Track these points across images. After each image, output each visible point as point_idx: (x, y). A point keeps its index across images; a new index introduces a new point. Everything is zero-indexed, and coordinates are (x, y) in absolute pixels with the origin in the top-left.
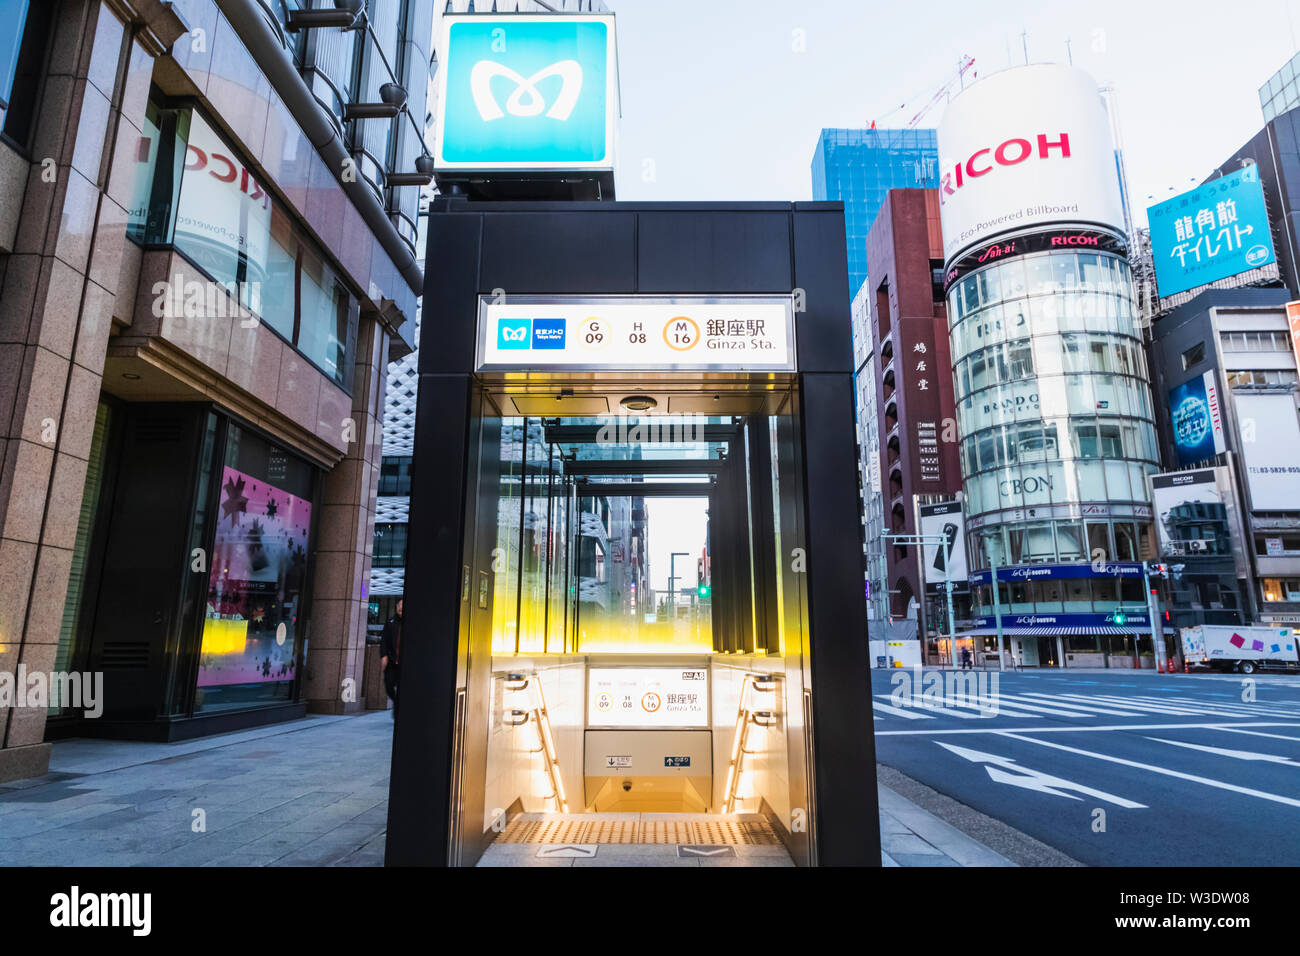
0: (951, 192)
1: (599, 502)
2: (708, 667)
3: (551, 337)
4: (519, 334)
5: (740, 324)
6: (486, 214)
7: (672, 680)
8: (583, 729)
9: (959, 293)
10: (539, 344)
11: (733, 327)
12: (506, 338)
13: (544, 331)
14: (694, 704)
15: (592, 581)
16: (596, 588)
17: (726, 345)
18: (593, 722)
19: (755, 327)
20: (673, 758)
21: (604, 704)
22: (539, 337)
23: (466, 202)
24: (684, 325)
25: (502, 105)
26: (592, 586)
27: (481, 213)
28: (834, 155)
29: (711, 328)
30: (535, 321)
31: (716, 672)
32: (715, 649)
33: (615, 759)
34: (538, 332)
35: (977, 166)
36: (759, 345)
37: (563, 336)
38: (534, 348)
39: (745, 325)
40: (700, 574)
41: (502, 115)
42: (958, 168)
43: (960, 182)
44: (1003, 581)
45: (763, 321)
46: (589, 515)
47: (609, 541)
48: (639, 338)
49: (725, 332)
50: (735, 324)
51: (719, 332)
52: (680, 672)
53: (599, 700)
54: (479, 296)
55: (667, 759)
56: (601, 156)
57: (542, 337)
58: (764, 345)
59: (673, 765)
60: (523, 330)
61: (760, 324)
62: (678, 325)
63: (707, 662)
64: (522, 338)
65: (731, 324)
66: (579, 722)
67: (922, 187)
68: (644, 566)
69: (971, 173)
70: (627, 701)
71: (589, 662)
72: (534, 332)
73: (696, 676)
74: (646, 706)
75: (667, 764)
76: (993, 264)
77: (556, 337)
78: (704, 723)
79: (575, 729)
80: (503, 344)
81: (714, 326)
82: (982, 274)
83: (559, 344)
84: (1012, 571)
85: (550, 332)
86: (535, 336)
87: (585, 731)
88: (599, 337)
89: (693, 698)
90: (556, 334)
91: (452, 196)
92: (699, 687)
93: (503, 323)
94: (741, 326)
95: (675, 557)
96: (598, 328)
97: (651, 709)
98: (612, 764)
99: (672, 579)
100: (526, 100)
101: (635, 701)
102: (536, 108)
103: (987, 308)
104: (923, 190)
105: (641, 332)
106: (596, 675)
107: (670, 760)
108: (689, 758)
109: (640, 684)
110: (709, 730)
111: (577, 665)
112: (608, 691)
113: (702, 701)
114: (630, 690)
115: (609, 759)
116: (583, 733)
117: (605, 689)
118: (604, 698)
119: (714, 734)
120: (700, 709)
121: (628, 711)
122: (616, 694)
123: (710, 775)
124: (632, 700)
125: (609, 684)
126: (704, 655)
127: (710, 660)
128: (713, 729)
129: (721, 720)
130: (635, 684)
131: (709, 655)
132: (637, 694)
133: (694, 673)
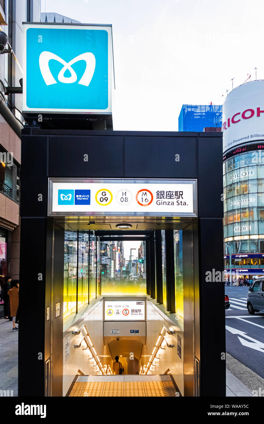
0: (226, 129)
2: (145, 300)
3: (84, 199)
4: (68, 197)
5: (171, 193)
6: (50, 136)
7: (133, 305)
9: (226, 165)
10: (78, 202)
11: (168, 194)
12: (62, 199)
13: (80, 196)
14: (140, 313)
15: (106, 257)
17: (165, 203)
18: (106, 319)
19: (179, 195)
20: (133, 330)
21: (110, 313)
22: (78, 199)
23: (40, 129)
24: (146, 193)
25: (56, 77)
26: (106, 259)
27: (47, 136)
28: (186, 115)
29: (158, 195)
30: (76, 191)
31: (147, 302)
32: (147, 294)
33: (114, 331)
34: (77, 196)
35: (235, 120)
36: (180, 203)
37: (89, 198)
38: (75, 204)
39: (174, 194)
40: (139, 253)
41: (56, 82)
42: (229, 120)
43: (229, 126)
44: (233, 259)
45: (182, 192)
47: (111, 245)
48: (125, 199)
49: (165, 197)
50: (170, 193)
51: (162, 197)
52: (135, 302)
53: (108, 312)
54: (49, 178)
55: (131, 330)
56: (106, 107)
57: (79, 199)
58: (182, 203)
59: (133, 332)
60: (70, 195)
61: (181, 193)
62: (143, 193)
63: (145, 299)
64: (70, 199)
65: (168, 193)
66: (100, 318)
67: (216, 127)
69: (234, 122)
70: (118, 312)
71: (105, 299)
72: (75, 196)
74: (124, 313)
75: (131, 332)
76: (238, 155)
77: (86, 199)
78: (144, 319)
79: (100, 321)
80: (60, 202)
81: (160, 194)
82: (234, 158)
83: (88, 202)
84: (235, 255)
85: (83, 196)
86: (76, 198)
87: (104, 322)
88: (106, 199)
89: (140, 311)
90: (86, 197)
91: (33, 126)
92: (142, 307)
93: (60, 192)
94: (172, 194)
95: (132, 250)
96: (105, 194)
97: (126, 314)
99: (131, 256)
100: (67, 74)
101: (121, 312)
102: (73, 79)
103: (234, 170)
104: (216, 128)
105: (126, 197)
106: (107, 303)
107: (132, 331)
108: (138, 330)
109: (122, 306)
110: (145, 321)
111: (101, 300)
112: (111, 309)
113: (143, 312)
114: (119, 308)
115: (112, 331)
116: (103, 322)
117: (110, 308)
118: (110, 311)
119: (147, 322)
120: (142, 314)
121: (118, 315)
122: (114, 310)
123: (145, 336)
124: (119, 311)
125: (112, 306)
126: (144, 296)
127: (146, 298)
128: (147, 321)
129: (149, 318)
130: (120, 306)
131: (145, 296)
132: (121, 310)
133: (140, 303)
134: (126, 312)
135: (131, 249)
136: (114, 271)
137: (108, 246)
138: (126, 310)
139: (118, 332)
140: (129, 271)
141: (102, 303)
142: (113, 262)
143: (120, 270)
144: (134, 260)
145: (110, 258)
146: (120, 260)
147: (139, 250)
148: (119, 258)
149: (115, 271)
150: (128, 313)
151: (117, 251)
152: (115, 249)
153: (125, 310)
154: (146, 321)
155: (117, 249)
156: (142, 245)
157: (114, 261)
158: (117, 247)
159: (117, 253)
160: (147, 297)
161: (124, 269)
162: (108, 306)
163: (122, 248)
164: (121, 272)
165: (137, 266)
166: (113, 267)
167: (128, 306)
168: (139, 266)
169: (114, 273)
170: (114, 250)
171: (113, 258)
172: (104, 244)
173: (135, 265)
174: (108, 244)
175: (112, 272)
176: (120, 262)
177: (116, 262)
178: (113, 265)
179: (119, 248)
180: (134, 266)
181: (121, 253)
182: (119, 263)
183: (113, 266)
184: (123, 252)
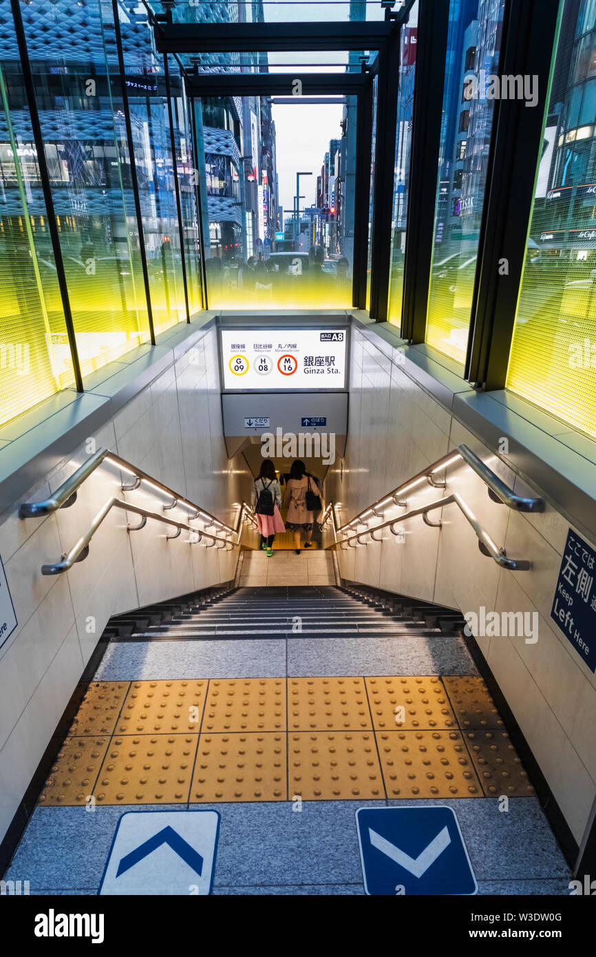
1: (230, 115)
2: (347, 327)
7: (309, 342)
8: (219, 392)
14: (332, 366)
15: (230, 201)
16: (234, 208)
18: (229, 385)
20: (310, 419)
21: (239, 367)
26: (230, 206)
31: (356, 332)
32: (354, 306)
33: (252, 420)
46: (221, 131)
47: (241, 160)
52: (317, 334)
53: (234, 363)
55: (303, 419)
59: (309, 425)
63: (344, 322)
66: (211, 383)
68: (273, 184)
70: (263, 364)
71: (221, 323)
73: (335, 337)
74: (283, 369)
75: (303, 424)
78: (340, 384)
79: (211, 392)
87: (222, 394)
89: (330, 360)
92: (336, 349)
95: (300, 176)
97: (287, 372)
98: (250, 425)
99: (297, 197)
101: (272, 364)
106: (229, 337)
107: (307, 420)
108: (325, 418)
109: (275, 346)
110: (346, 391)
111: (206, 327)
112: (242, 354)
113: (340, 364)
114: (265, 353)
115: (247, 421)
116: (219, 397)
117: (239, 352)
118: (239, 361)
119: (351, 395)
120: (337, 371)
121: (265, 374)
122: (251, 357)
123: (345, 434)
124: (268, 363)
125: (243, 346)
126: (345, 314)
127: (350, 318)
128: (350, 391)
129: (358, 382)
130: (270, 346)
131: (349, 314)
132: (273, 357)
133: (332, 334)
134: (287, 365)
135: (298, 174)
136: (254, 244)
137: (234, 164)
138: (287, 358)
139: (267, 425)
140: (294, 243)
141: (210, 336)
142: (249, 215)
143: (269, 241)
144: (307, 210)
145: (240, 201)
146: (268, 212)
147: (319, 182)
148: (264, 206)
149: (256, 241)
150: (293, 366)
151: (261, 184)
152: (254, 175)
153: (284, 359)
154: (348, 393)
155: (261, 178)
156: (327, 165)
157: (253, 213)
158: (261, 169)
159: (261, 189)
160: (354, 315)
161: (280, 237)
162: (233, 346)
163: (274, 176)
164: (271, 246)
165: (312, 231)
166: (249, 231)
167: (295, 346)
168: (318, 230)
169: (254, 249)
170: (251, 178)
171: (247, 203)
172: (224, 156)
173: (307, 227)
174: (234, 158)
175: (248, 247)
176: (268, 218)
177: (257, 217)
178: (251, 225)
179: (265, 173)
180: (307, 230)
181: (272, 192)
182: (265, 221)
183: (251, 229)
184: (277, 188)
